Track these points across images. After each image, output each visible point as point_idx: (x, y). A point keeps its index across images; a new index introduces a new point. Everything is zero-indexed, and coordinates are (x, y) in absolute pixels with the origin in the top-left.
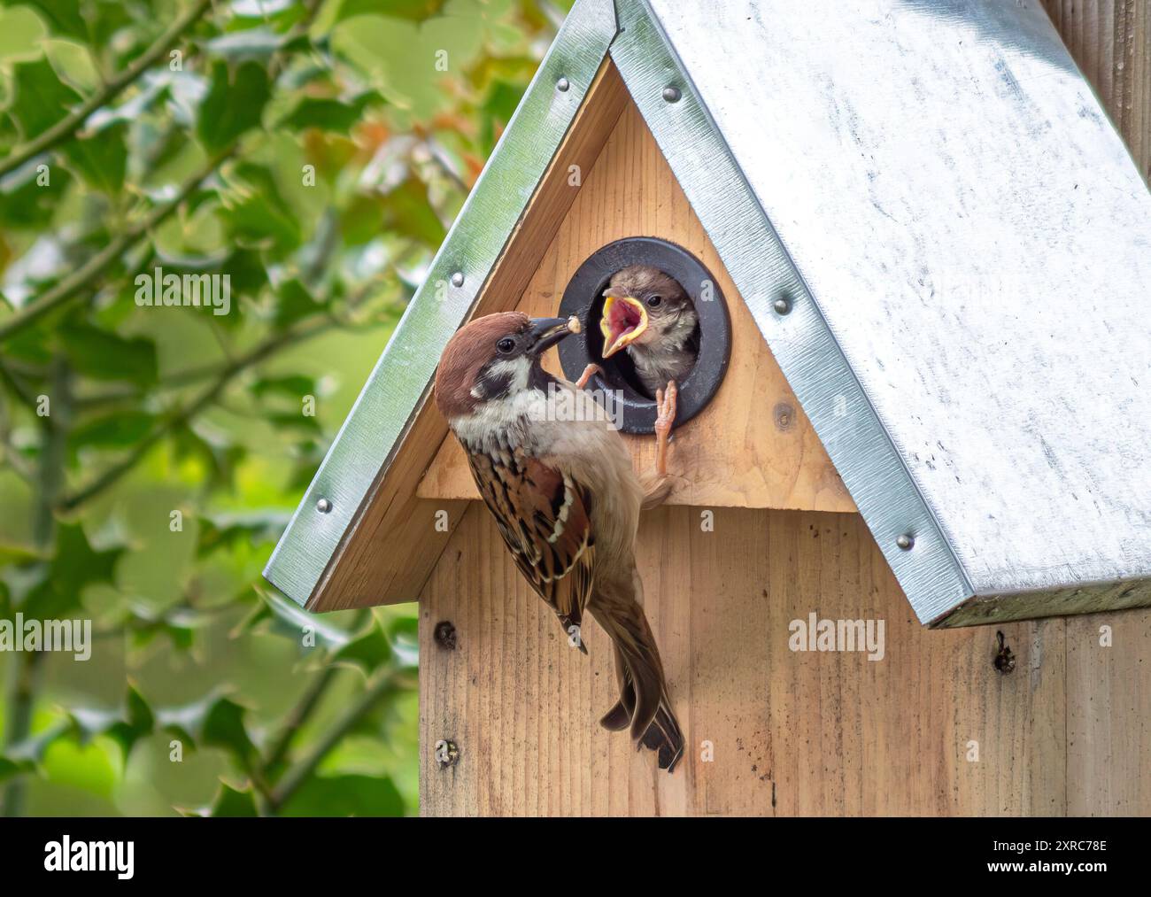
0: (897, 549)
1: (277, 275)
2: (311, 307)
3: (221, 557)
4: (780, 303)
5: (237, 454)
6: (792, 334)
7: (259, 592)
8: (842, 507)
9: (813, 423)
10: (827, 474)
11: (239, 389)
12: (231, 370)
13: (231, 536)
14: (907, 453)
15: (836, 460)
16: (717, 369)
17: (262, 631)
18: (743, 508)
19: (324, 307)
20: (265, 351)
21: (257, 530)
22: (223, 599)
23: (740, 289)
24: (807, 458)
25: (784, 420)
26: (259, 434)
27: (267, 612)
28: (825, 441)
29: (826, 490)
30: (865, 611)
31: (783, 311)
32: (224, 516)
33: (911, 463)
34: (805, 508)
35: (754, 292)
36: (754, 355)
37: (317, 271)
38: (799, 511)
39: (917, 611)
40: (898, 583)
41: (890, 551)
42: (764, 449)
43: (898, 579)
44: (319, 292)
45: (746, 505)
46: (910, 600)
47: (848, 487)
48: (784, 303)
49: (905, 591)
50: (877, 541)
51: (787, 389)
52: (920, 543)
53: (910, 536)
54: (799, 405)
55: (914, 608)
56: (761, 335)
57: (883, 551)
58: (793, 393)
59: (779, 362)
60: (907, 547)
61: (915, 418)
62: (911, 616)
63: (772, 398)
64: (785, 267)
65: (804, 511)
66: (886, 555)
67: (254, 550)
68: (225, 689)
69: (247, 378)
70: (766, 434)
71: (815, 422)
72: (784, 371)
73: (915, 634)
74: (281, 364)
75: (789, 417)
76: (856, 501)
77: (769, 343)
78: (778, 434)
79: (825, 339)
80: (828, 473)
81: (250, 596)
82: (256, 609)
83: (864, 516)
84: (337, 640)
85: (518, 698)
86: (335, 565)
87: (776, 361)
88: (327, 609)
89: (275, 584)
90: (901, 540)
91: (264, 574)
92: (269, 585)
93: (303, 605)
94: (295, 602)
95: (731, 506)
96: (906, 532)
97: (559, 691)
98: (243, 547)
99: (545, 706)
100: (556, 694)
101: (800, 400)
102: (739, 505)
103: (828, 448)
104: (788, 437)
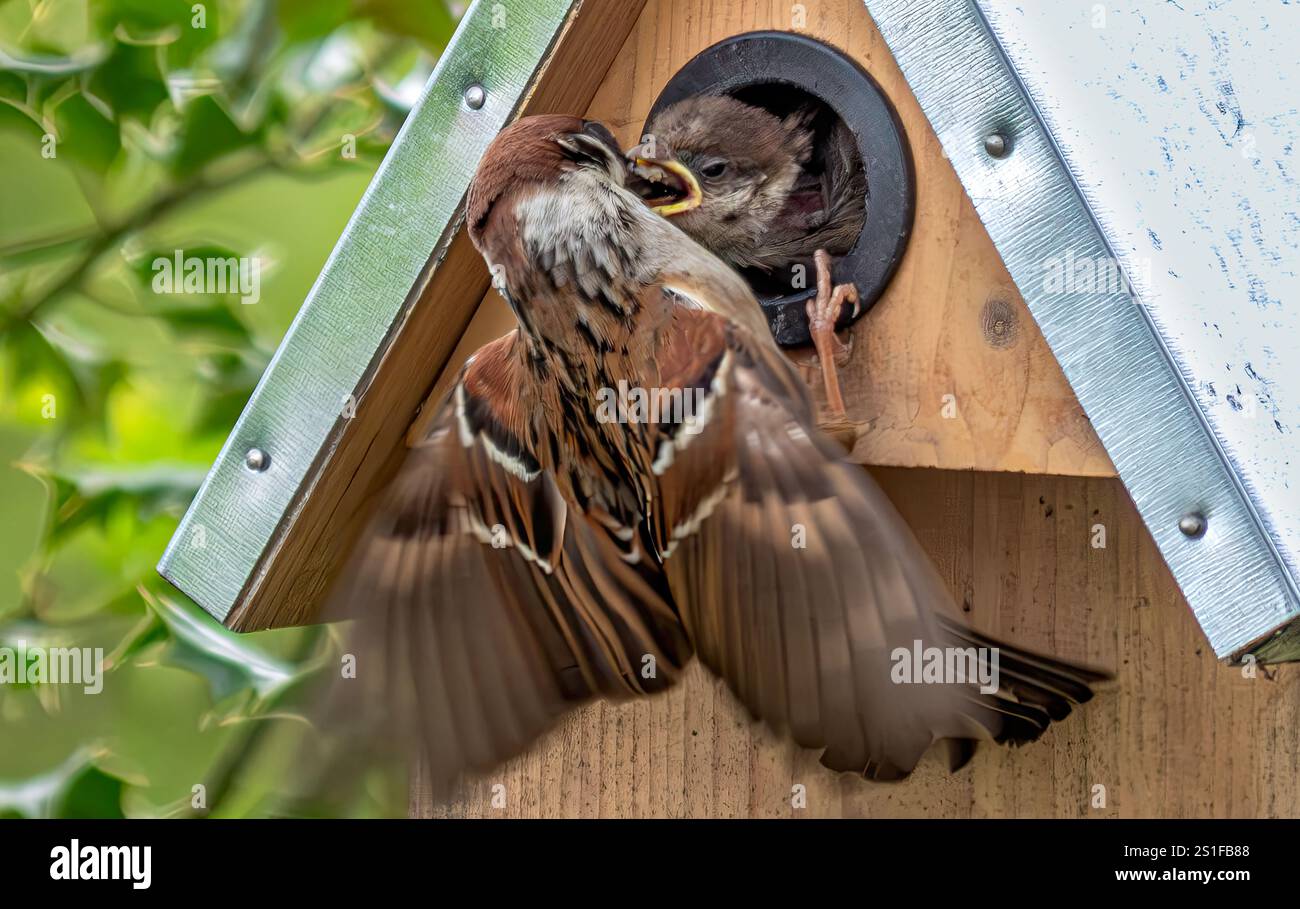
0: (1180, 536)
1: (182, 88)
2: (230, 137)
3: (87, 540)
4: (995, 140)
5: (113, 373)
6: (1012, 188)
7: (147, 596)
8: (1091, 469)
9: (1045, 334)
10: (1067, 414)
11: (116, 269)
12: (106, 239)
13: (102, 507)
14: (1196, 383)
15: (1082, 391)
16: (891, 244)
17: (152, 659)
18: (932, 469)
19: (256, 138)
20: (159, 209)
21: (149, 498)
22: (89, 607)
23: (929, 117)
24: (1037, 389)
25: (999, 329)
26: (148, 343)
27: (159, 631)
28: (1065, 361)
29: (1066, 439)
30: (1127, 637)
31: (1000, 152)
32: (93, 480)
33: (1204, 397)
34: (1031, 469)
35: (951, 122)
36: (952, 222)
37: (243, 81)
38: (1022, 474)
39: (1211, 637)
40: (1179, 591)
41: (1168, 540)
42: (966, 372)
43: (1181, 585)
44: (246, 115)
45: (937, 466)
46: (1200, 619)
47: (1100, 435)
48: (1000, 141)
49: (1192, 604)
50: (1147, 523)
51: (1004, 278)
52: (1218, 531)
53: (1201, 515)
54: (1024, 304)
55: (1207, 632)
56: (963, 190)
57: (1156, 539)
58: (1014, 285)
59: (992, 235)
60: (1196, 534)
61: (1210, 325)
62: (1201, 646)
63: (982, 292)
64: (1002, 82)
65: (1029, 475)
66: (1162, 546)
67: (141, 528)
68: (92, 754)
69: (129, 252)
70: (970, 348)
71: (1049, 331)
72: (1000, 248)
73: (1208, 677)
74: (182, 229)
75: (1007, 323)
76: (1114, 459)
77: (975, 203)
78: (988, 350)
79: (1066, 198)
80: (1069, 413)
81: (131, 604)
82: (142, 625)
83: (1127, 483)
84: (273, 676)
85: (567, 771)
86: (273, 556)
87: (987, 233)
88: (261, 626)
89: (178, 584)
90: (1186, 524)
91: (160, 568)
92: (166, 586)
93: (222, 619)
94: (209, 614)
95: (912, 464)
96: (1196, 509)
97: (633, 760)
98: (124, 524)
99: (611, 786)
100: (628, 766)
101: (1026, 296)
102: (926, 463)
103: (1069, 375)
104: (1004, 355)
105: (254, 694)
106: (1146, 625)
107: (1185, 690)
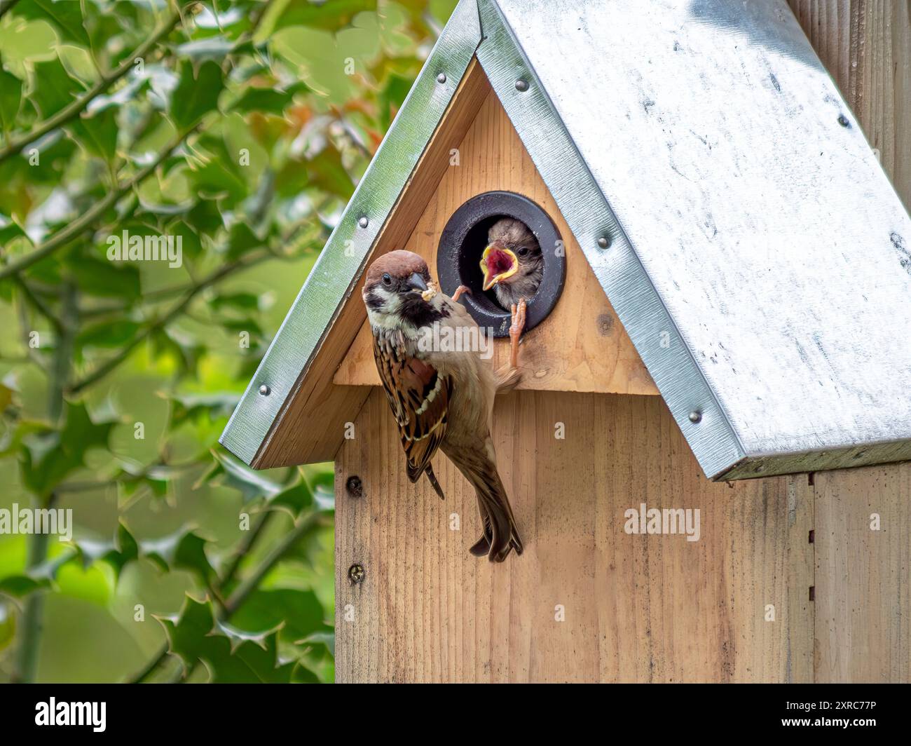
0: (689, 422)
1: (229, 219)
2: (255, 242)
3: (188, 427)
4: (602, 240)
5: (200, 351)
6: (611, 263)
7: (214, 454)
8: (649, 392)
9: (626, 329)
10: (637, 366)
11: (202, 303)
12: (196, 289)
13: (195, 413)
14: (696, 351)
15: (644, 356)
16: (556, 288)
17: (216, 484)
18: (575, 392)
19: (265, 242)
20: (221, 275)
21: (215, 408)
22: (190, 458)
23: (573, 230)
24: (623, 355)
25: (605, 327)
26: (216, 336)
27: (220, 469)
28: (636, 342)
29: (637, 378)
30: (666, 468)
31: (605, 246)
32: (190, 400)
33: (699, 358)
34: (621, 392)
35: (583, 232)
36: (583, 278)
37: (259, 216)
38: (616, 394)
39: (704, 469)
40: (689, 448)
41: (684, 424)
42: (590, 348)
43: (690, 445)
44: (260, 232)
45: (578, 391)
46: (699, 460)
47: (652, 376)
48: (605, 241)
49: (695, 453)
50: (674, 416)
51: (607, 303)
52: (706, 418)
53: (699, 413)
54: (616, 315)
55: (702, 466)
56: (588, 263)
57: (678, 423)
58: (612, 307)
59: (602, 284)
60: (696, 421)
61: (703, 325)
62: (699, 472)
63: (597, 310)
64: (606, 213)
65: (621, 395)
66: (681, 427)
67: (212, 423)
68: (191, 526)
69: (207, 295)
70: (592, 338)
71: (628, 328)
72: (606, 290)
73: (702, 485)
74: (232, 285)
75: (609, 324)
76: (659, 387)
77: (594, 269)
78: (600, 337)
79: (636, 267)
81: (208, 458)
82: (212, 467)
83: (665, 397)
84: (272, 490)
85: (408, 533)
86: (272, 434)
87: (599, 283)
88: (267, 467)
89: (229, 448)
90: (692, 416)
91: (220, 441)
92: (223, 449)
93: (249, 464)
94: (242, 461)
95: (566, 390)
96: (696, 410)
97: (438, 527)
98: (204, 421)
99: (428, 539)
100: (436, 530)
101: (617, 312)
102: (572, 390)
103: (638, 348)
104: (608, 340)
105: (264, 499)
106: (674, 463)
107: (692, 493)
